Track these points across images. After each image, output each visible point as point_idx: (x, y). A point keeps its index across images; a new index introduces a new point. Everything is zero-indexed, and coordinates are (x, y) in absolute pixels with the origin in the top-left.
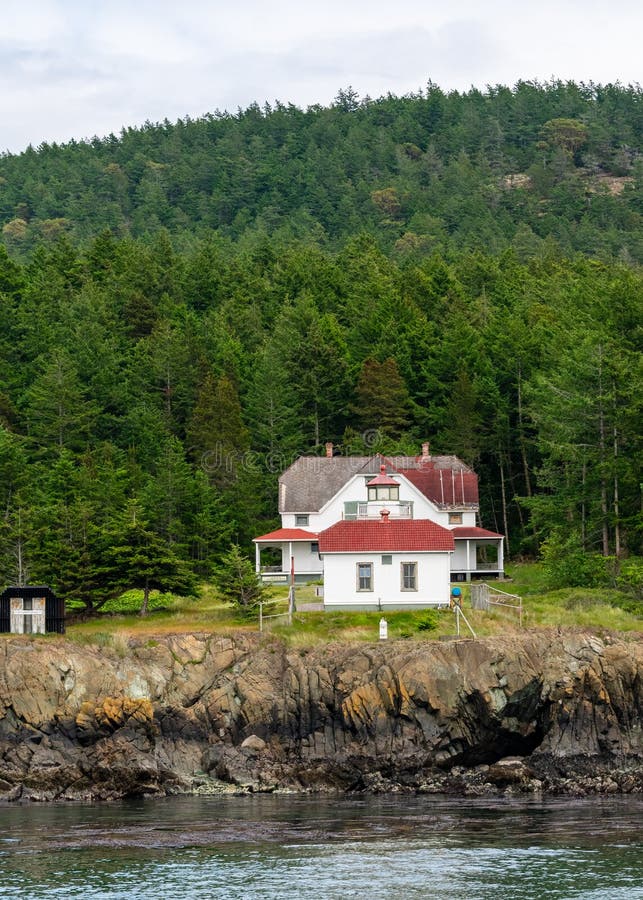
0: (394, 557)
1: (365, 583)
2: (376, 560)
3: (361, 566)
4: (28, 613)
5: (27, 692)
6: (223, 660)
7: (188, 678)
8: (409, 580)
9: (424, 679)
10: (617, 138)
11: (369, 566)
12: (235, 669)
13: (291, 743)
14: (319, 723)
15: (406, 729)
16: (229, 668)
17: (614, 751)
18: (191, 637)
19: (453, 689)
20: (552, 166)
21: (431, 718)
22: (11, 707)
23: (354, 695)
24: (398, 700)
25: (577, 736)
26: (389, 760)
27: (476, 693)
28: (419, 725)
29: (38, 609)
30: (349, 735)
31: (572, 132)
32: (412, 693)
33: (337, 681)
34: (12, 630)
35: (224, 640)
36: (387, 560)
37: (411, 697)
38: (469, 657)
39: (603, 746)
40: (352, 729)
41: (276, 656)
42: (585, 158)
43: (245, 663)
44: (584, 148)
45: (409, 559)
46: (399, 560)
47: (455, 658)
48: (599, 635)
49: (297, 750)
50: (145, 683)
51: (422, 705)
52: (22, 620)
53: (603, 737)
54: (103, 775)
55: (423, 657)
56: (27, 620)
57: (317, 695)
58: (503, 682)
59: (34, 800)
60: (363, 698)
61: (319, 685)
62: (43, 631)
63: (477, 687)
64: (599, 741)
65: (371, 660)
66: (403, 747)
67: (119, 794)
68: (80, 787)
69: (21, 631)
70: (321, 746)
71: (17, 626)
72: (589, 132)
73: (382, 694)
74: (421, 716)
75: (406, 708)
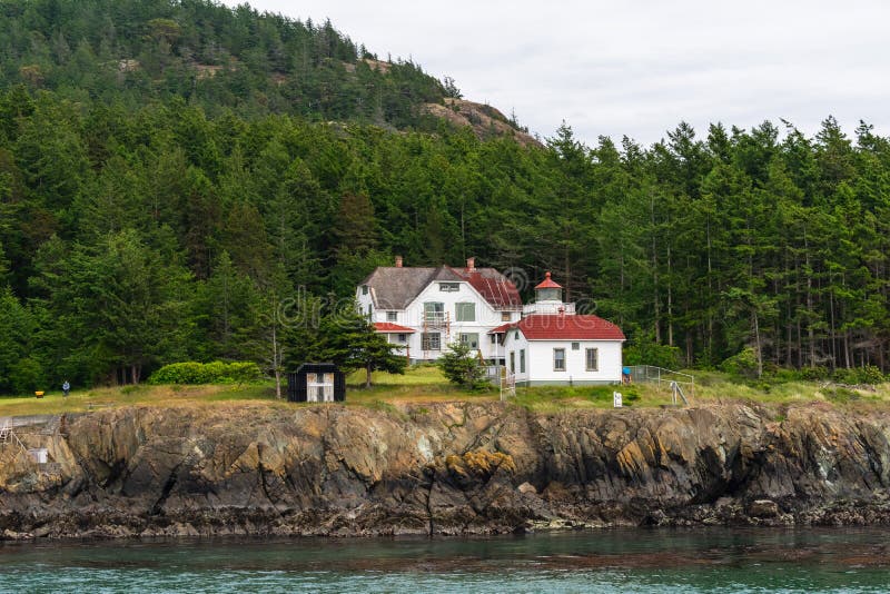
0: (581, 345)
1: (560, 364)
2: (567, 346)
3: (557, 350)
4: (321, 385)
5: (354, 449)
6: (480, 423)
7: (454, 438)
8: (592, 361)
9: (675, 437)
10: (203, 35)
11: (563, 350)
12: (491, 430)
13: (577, 488)
14: (599, 473)
15: (665, 477)
16: (486, 430)
17: (808, 493)
18: (451, 405)
19: (693, 446)
20: (157, 55)
21: (681, 467)
22: (343, 461)
23: (625, 450)
24: (658, 453)
25: (781, 481)
26: (658, 500)
27: (708, 448)
28: (674, 474)
29: (328, 382)
30: (623, 482)
31: (168, 29)
32: (668, 449)
33: (604, 439)
34: (309, 400)
35: (479, 408)
36: (575, 346)
37: (667, 452)
38: (701, 422)
39: (797, 489)
40: (628, 478)
41: (523, 421)
42: (182, 50)
43: (497, 427)
44: (179, 42)
45: (591, 345)
46: (584, 346)
47: (690, 421)
48: (749, 405)
49: (584, 493)
50: (428, 442)
51: (676, 458)
52: (315, 392)
53: (797, 482)
54: (497, 514)
55: (669, 421)
56: (321, 390)
57: (590, 450)
58: (723, 440)
59: (446, 534)
60: (631, 453)
61: (590, 442)
62: (332, 399)
63: (709, 443)
64: (795, 485)
65: (627, 423)
66: (667, 490)
67: (511, 529)
68: (479, 524)
69: (315, 399)
70: (604, 490)
71: (312, 395)
72: (183, 30)
73: (643, 450)
74: (674, 466)
75: (665, 460)
